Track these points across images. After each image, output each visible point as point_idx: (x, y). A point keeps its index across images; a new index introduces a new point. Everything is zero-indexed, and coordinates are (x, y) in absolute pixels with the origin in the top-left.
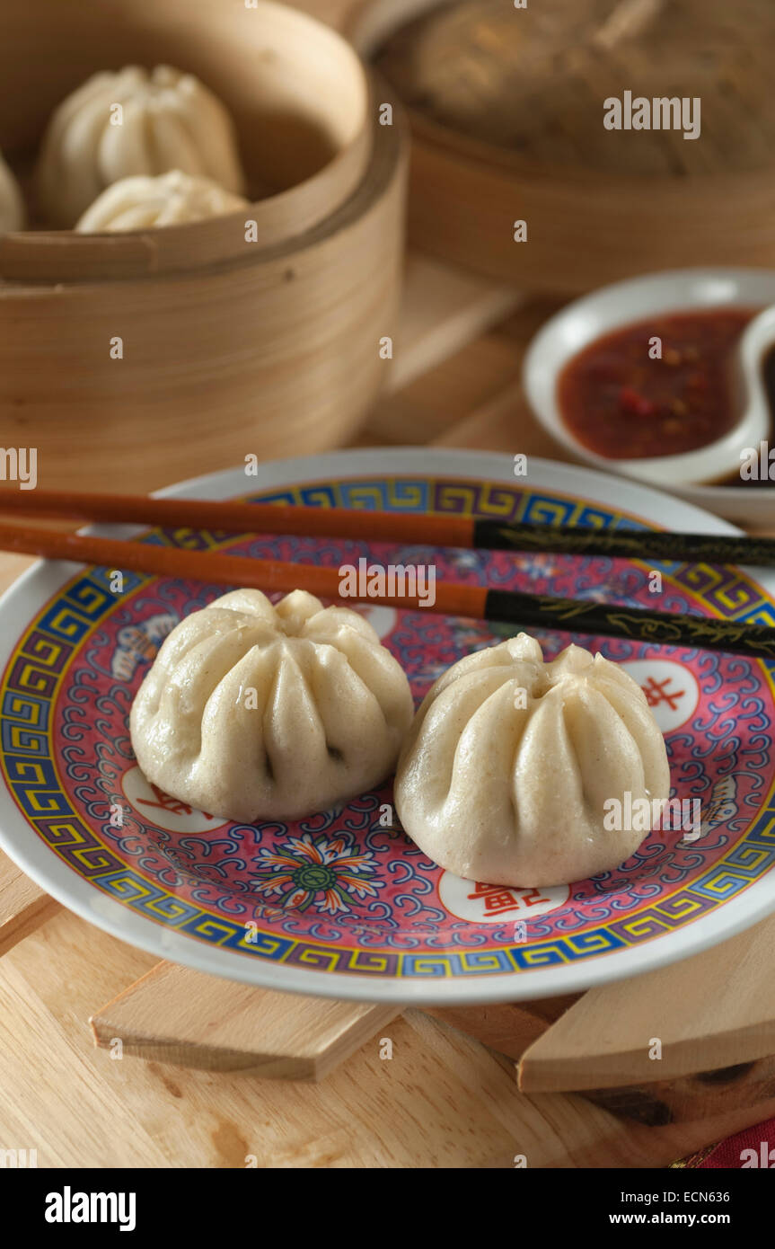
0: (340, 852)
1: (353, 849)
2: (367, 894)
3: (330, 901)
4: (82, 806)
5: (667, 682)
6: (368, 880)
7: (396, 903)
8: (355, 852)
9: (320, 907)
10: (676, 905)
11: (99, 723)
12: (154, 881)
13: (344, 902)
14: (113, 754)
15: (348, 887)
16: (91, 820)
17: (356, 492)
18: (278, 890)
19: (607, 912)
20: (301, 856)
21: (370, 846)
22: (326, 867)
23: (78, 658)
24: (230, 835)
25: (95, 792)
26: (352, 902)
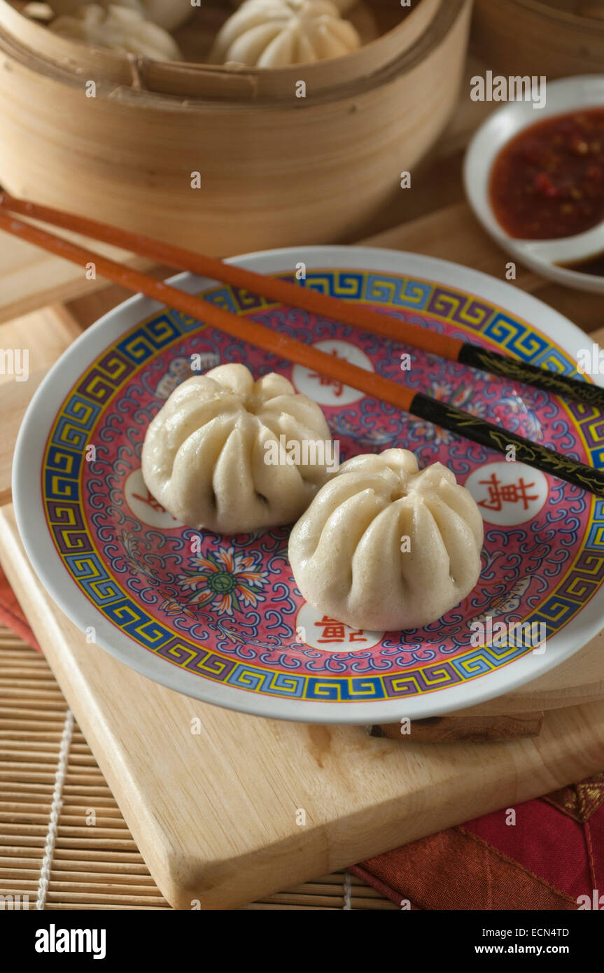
0: (248, 567)
1: (257, 567)
2: (250, 604)
3: (223, 605)
4: (87, 494)
5: (532, 485)
6: (256, 593)
7: (265, 616)
8: (257, 570)
9: (215, 606)
10: (435, 673)
11: (130, 430)
12: (107, 565)
13: (232, 607)
14: (131, 456)
15: (241, 595)
16: (88, 507)
17: (378, 284)
18: (194, 588)
19: (390, 664)
20: (221, 564)
21: (269, 567)
22: (234, 576)
23: (136, 377)
24: (182, 535)
25: (102, 485)
26: (237, 607)
